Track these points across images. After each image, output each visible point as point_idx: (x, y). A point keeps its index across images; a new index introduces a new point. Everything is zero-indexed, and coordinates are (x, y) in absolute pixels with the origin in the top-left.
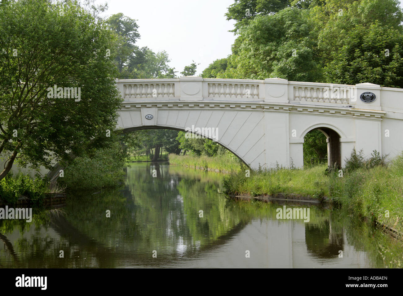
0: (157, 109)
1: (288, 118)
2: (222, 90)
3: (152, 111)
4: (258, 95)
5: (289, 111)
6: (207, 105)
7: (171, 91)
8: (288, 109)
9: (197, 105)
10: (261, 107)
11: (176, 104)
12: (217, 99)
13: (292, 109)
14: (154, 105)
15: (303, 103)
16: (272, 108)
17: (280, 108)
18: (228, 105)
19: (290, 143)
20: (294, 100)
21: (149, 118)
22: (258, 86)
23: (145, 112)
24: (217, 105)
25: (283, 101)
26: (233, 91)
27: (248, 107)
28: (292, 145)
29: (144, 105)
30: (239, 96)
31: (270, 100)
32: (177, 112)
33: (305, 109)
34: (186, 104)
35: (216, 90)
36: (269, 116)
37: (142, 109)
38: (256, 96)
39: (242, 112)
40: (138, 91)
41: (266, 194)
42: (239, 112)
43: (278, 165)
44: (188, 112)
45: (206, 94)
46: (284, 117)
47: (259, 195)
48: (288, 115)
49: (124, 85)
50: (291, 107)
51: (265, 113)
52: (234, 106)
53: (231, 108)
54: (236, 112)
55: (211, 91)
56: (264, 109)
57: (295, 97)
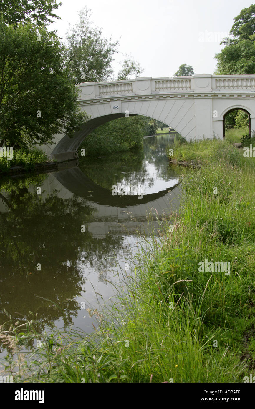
0: (121, 101)
1: (211, 103)
2: (165, 86)
3: (118, 103)
4: (190, 87)
5: (212, 98)
6: (154, 96)
7: (130, 88)
8: (211, 96)
9: (147, 98)
10: (192, 96)
11: (133, 97)
12: (161, 92)
13: (214, 96)
14: (119, 99)
15: (223, 90)
16: (199, 96)
17: (205, 96)
18: (168, 96)
19: (213, 121)
20: (216, 89)
21: (116, 108)
22: (190, 80)
23: (113, 104)
24: (161, 96)
25: (208, 90)
26: (172, 85)
27: (183, 96)
28: (214, 122)
29: (112, 99)
30: (177, 88)
31: (198, 90)
32: (134, 103)
33: (224, 95)
34: (140, 97)
35: (161, 86)
36: (198, 102)
37: (111, 102)
38: (189, 88)
39: (179, 101)
40: (108, 90)
41: (185, 161)
42: (177, 101)
43: (204, 137)
44: (142, 102)
45: (154, 89)
46: (209, 102)
47: (181, 161)
48: (211, 100)
49: (99, 86)
50: (213, 95)
51: (195, 100)
52: (173, 96)
53: (171, 98)
54: (175, 100)
55: (157, 86)
56: (194, 97)
57: (217, 87)
